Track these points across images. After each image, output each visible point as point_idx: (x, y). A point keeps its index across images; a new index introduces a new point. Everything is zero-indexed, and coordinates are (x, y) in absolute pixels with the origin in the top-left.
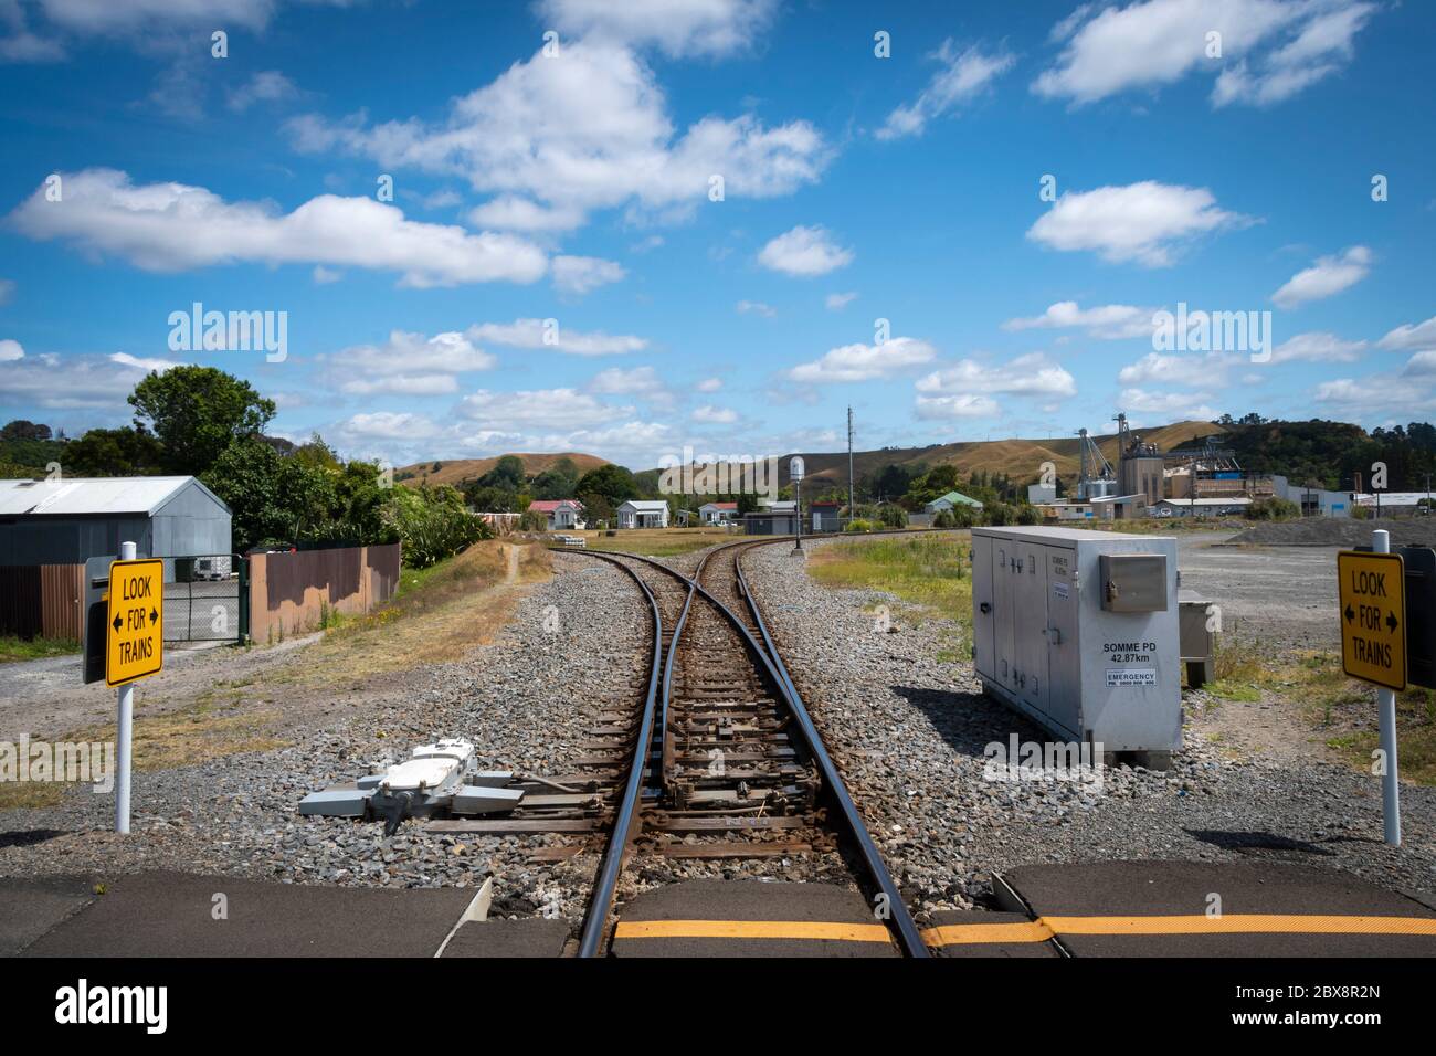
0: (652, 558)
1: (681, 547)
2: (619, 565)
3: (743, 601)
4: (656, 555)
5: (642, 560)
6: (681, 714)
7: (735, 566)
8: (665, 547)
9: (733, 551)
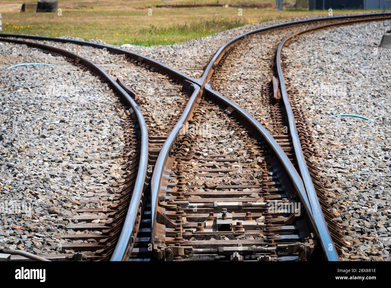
0: (128, 47)
1: (182, 30)
2: (72, 58)
3: (275, 108)
4: (137, 43)
5: (112, 51)
6: (173, 213)
7: (275, 59)
8: (153, 30)
9: (275, 37)
